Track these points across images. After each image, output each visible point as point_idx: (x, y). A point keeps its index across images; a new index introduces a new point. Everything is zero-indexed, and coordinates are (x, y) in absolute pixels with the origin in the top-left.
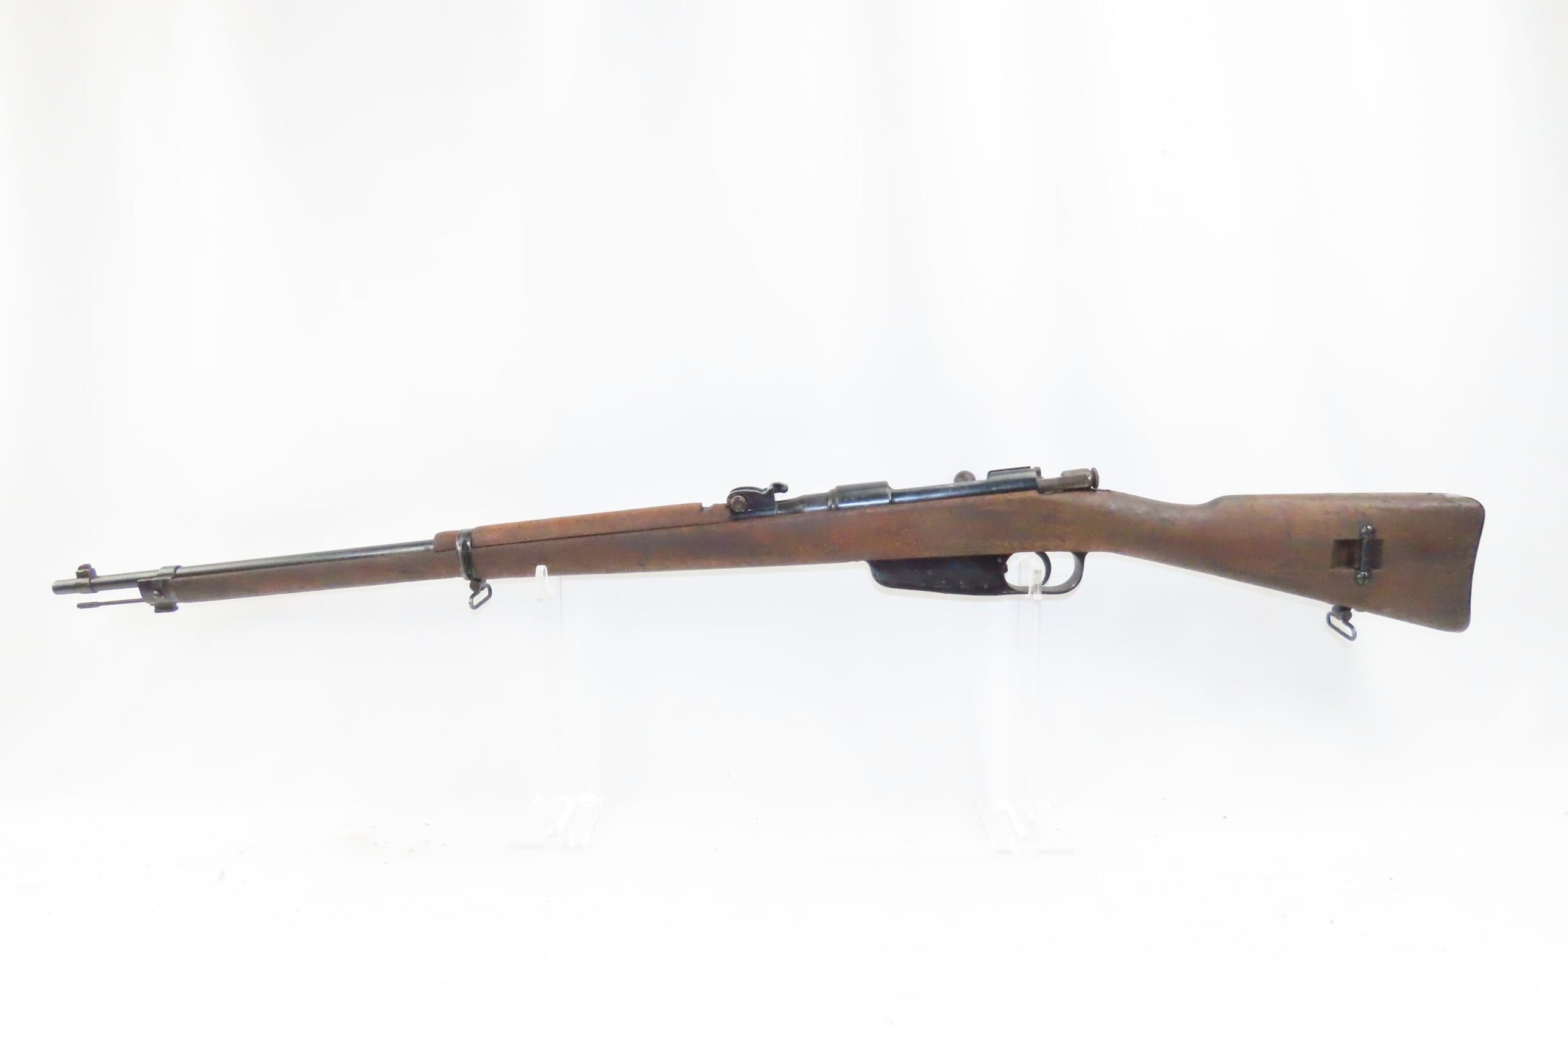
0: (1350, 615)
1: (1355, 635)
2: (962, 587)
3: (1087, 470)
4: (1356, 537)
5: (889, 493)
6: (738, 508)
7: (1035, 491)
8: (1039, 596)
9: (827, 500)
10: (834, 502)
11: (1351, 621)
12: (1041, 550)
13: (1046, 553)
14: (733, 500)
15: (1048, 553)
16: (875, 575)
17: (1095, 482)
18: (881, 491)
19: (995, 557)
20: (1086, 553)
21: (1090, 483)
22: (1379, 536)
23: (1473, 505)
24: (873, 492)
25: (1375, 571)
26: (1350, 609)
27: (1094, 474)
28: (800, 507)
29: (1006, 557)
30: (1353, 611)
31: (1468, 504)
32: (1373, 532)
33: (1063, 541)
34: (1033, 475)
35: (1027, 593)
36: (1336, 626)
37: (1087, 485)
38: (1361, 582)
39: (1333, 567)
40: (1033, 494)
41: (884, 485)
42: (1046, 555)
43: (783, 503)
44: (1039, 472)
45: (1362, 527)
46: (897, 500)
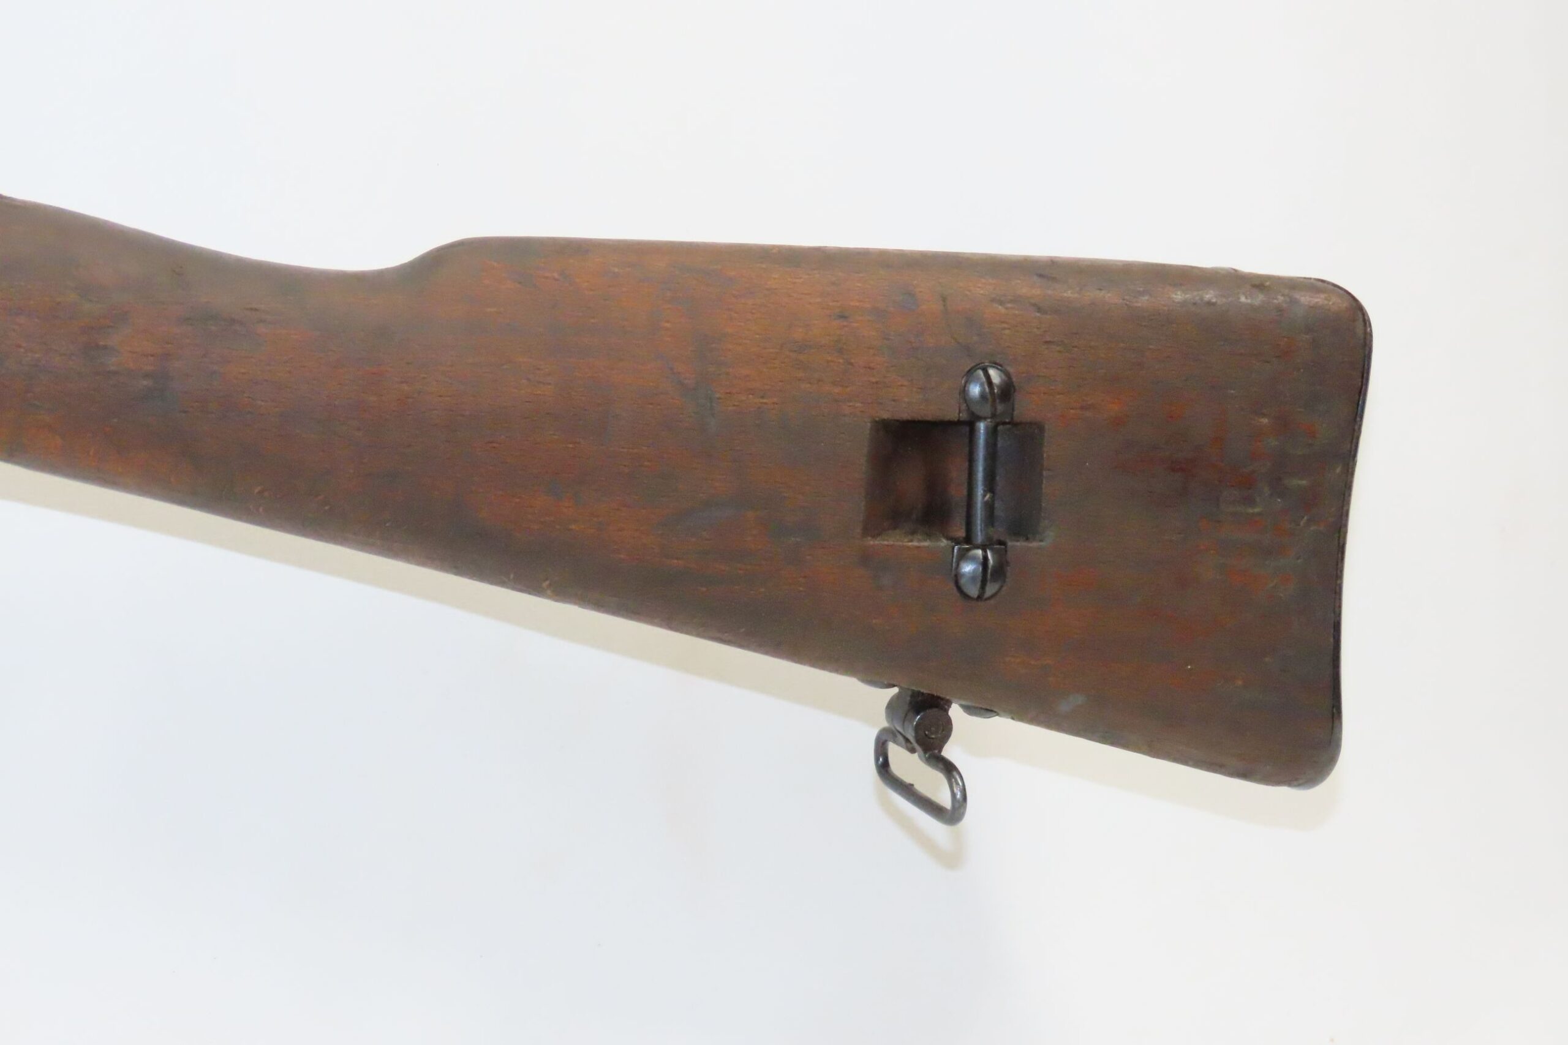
0: (945, 728)
1: (960, 802)
4: (952, 412)
11: (950, 752)
22: (1026, 407)
23: (1336, 303)
25: (1016, 545)
26: (949, 703)
30: (956, 712)
31: (1319, 299)
32: (1007, 392)
36: (907, 779)
38: (973, 591)
39: (871, 528)
45: (970, 374)
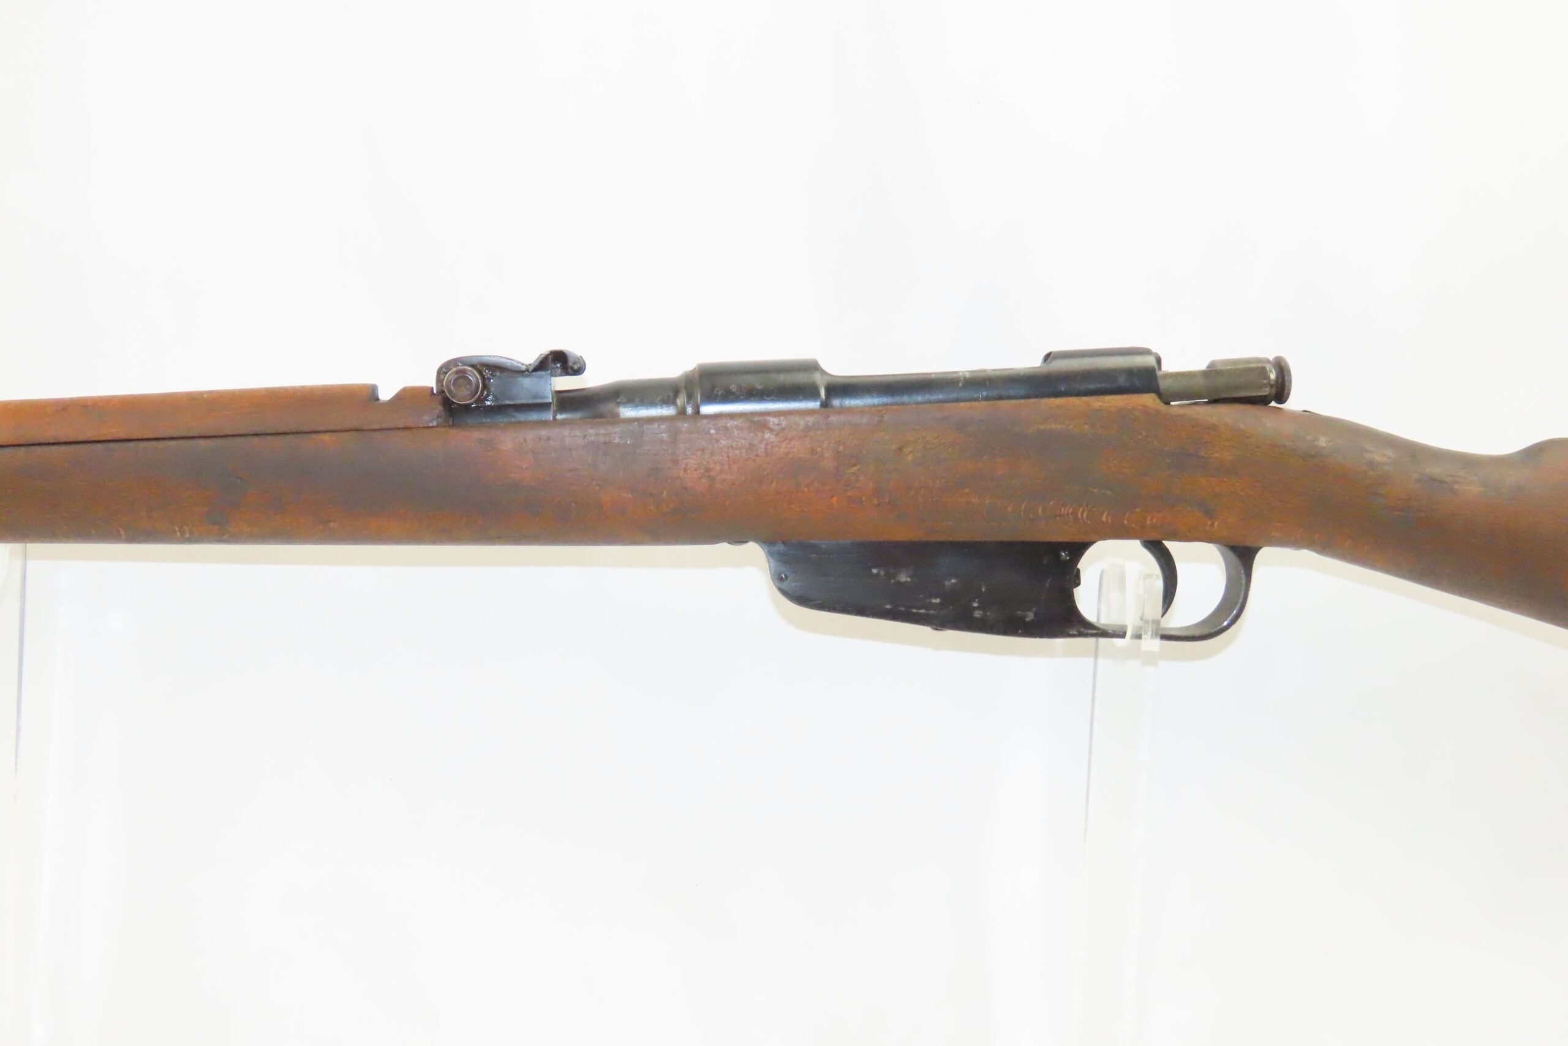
2: (977, 614)
3: (1268, 361)
5: (821, 382)
6: (462, 396)
7: (1153, 395)
8: (1152, 644)
9: (676, 393)
10: (690, 397)
12: (1154, 536)
13: (1167, 543)
14: (450, 376)
15: (1171, 545)
16: (779, 579)
17: (1281, 392)
18: (801, 378)
19: (1054, 548)
20: (1257, 549)
21: (1272, 386)
24: (782, 378)
27: (1282, 368)
28: (610, 406)
29: (1078, 549)
33: (1210, 514)
34: (1150, 361)
35: (1122, 635)
37: (1266, 392)
40: (1149, 400)
41: (812, 367)
42: (1167, 550)
43: (571, 394)
44: (1159, 361)
46: (836, 402)
